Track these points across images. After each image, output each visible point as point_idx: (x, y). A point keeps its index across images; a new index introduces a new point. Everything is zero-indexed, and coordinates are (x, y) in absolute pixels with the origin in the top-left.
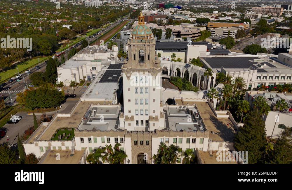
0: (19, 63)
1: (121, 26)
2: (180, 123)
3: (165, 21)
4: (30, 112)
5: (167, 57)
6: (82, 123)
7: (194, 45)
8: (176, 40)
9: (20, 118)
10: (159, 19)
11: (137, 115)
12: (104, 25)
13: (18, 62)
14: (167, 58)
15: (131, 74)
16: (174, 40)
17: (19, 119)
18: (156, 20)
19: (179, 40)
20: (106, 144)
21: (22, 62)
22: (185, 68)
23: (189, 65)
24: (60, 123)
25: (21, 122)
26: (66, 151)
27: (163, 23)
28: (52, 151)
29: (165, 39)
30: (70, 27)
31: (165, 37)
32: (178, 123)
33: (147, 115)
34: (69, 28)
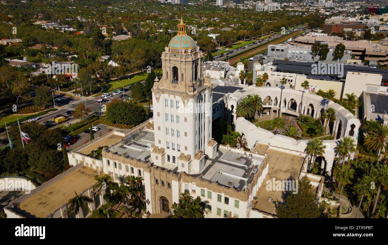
0: (138, 74)
1: (287, 38)
2: (223, 173)
3: (359, 33)
4: (110, 125)
5: (312, 86)
6: (120, 144)
7: (360, 73)
8: (350, 63)
9: (98, 130)
10: (350, 30)
11: (168, 148)
12: (264, 36)
13: (138, 72)
14: (312, 88)
15: (160, 95)
16: (348, 62)
17: (96, 131)
18: (344, 32)
19: (355, 63)
20: (129, 174)
21: (142, 73)
22: (321, 105)
23: (326, 101)
24: (111, 141)
25: (97, 134)
26: (95, 170)
27: (355, 37)
28: (84, 167)
29: (333, 60)
30: (216, 37)
31: (332, 58)
32: (221, 172)
33: (179, 151)
34: (214, 38)
